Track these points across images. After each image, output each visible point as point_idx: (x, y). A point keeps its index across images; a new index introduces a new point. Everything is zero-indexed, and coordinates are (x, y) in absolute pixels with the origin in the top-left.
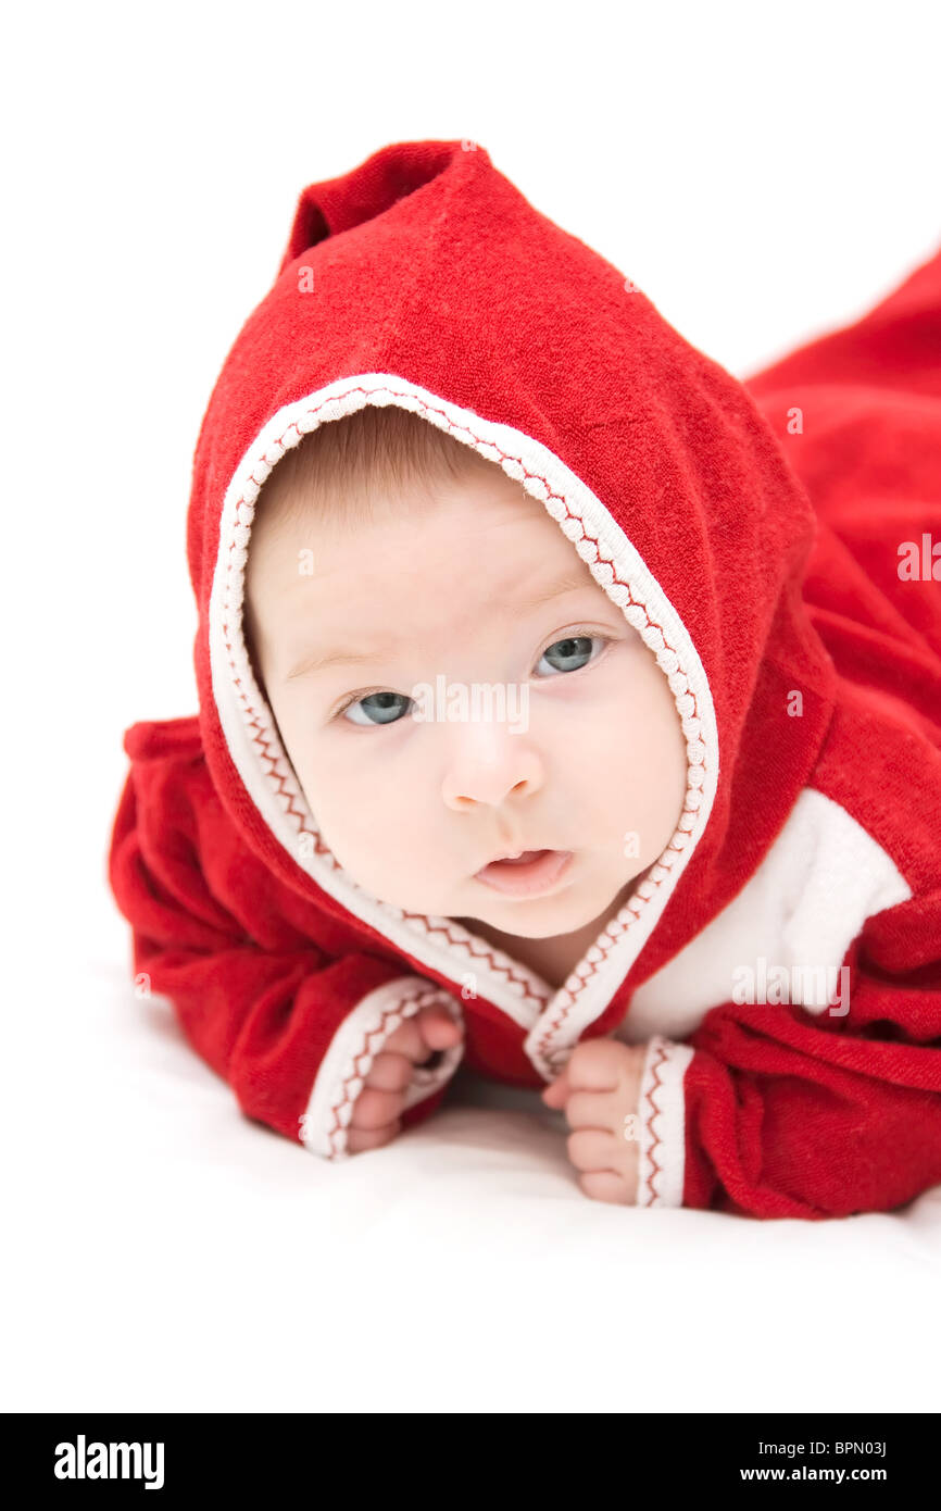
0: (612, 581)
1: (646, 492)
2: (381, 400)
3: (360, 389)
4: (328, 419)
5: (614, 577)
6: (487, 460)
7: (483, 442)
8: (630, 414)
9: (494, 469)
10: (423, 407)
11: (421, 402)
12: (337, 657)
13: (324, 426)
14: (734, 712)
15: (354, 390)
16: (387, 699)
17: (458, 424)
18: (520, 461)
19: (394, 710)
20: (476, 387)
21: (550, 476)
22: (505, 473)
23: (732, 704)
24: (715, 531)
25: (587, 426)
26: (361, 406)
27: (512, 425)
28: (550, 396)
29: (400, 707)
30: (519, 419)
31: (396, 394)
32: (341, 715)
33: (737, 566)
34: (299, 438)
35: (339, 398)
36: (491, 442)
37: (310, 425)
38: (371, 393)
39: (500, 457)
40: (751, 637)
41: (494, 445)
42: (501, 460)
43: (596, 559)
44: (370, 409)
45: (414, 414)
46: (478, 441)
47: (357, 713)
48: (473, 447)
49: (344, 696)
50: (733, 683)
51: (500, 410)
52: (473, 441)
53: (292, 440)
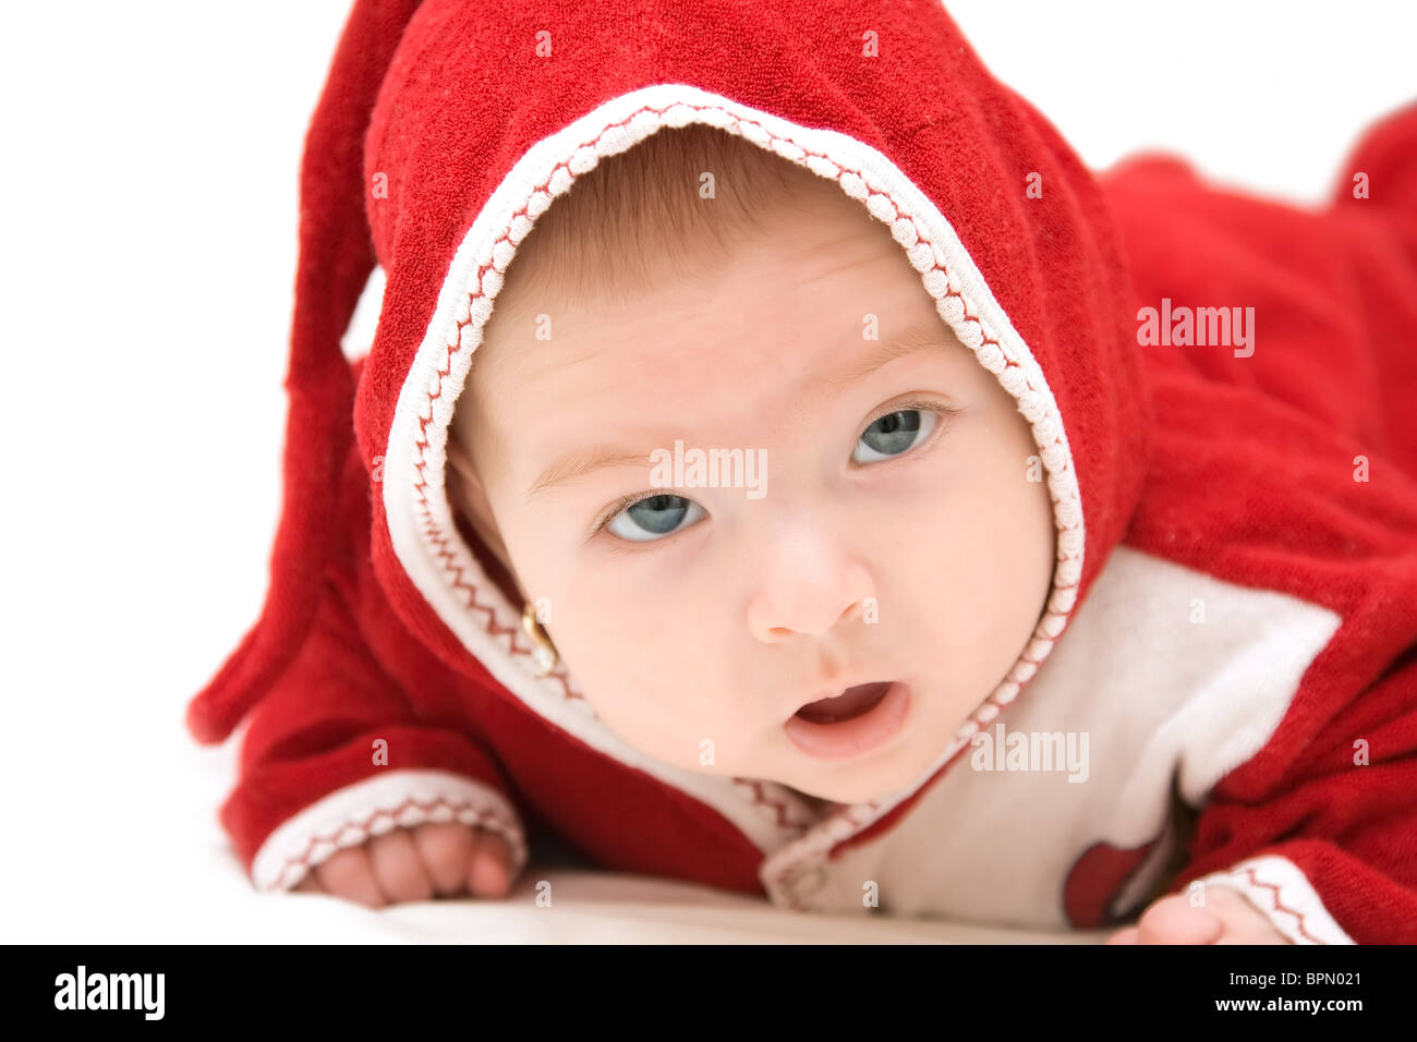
0: (963, 317)
1: (980, 204)
2: (678, 119)
3: (647, 109)
4: (611, 152)
5: (965, 313)
6: (820, 177)
7: (814, 155)
8: (950, 111)
9: (831, 188)
10: (733, 119)
11: (730, 114)
12: (606, 458)
13: (605, 162)
14: (1093, 460)
15: (641, 111)
16: (660, 502)
17: (778, 135)
18: (859, 174)
19: (671, 513)
20: (776, 88)
21: (893, 191)
22: (843, 191)
23: (1088, 451)
24: (1041, 243)
25: (911, 129)
26: (653, 131)
27: (835, 129)
28: (862, 96)
29: (677, 510)
30: (842, 122)
31: (697, 109)
32: (604, 528)
33: (1067, 283)
34: (571, 181)
35: (623, 124)
36: (822, 153)
37: (586, 162)
38: (665, 111)
39: (837, 171)
40: (1094, 366)
41: (825, 157)
42: (839, 176)
43: (946, 292)
44: (665, 131)
45: (722, 132)
46: (807, 154)
47: (625, 525)
48: (802, 163)
49: (610, 503)
50: (1085, 425)
51: (814, 114)
52: (802, 154)
53: (562, 184)
